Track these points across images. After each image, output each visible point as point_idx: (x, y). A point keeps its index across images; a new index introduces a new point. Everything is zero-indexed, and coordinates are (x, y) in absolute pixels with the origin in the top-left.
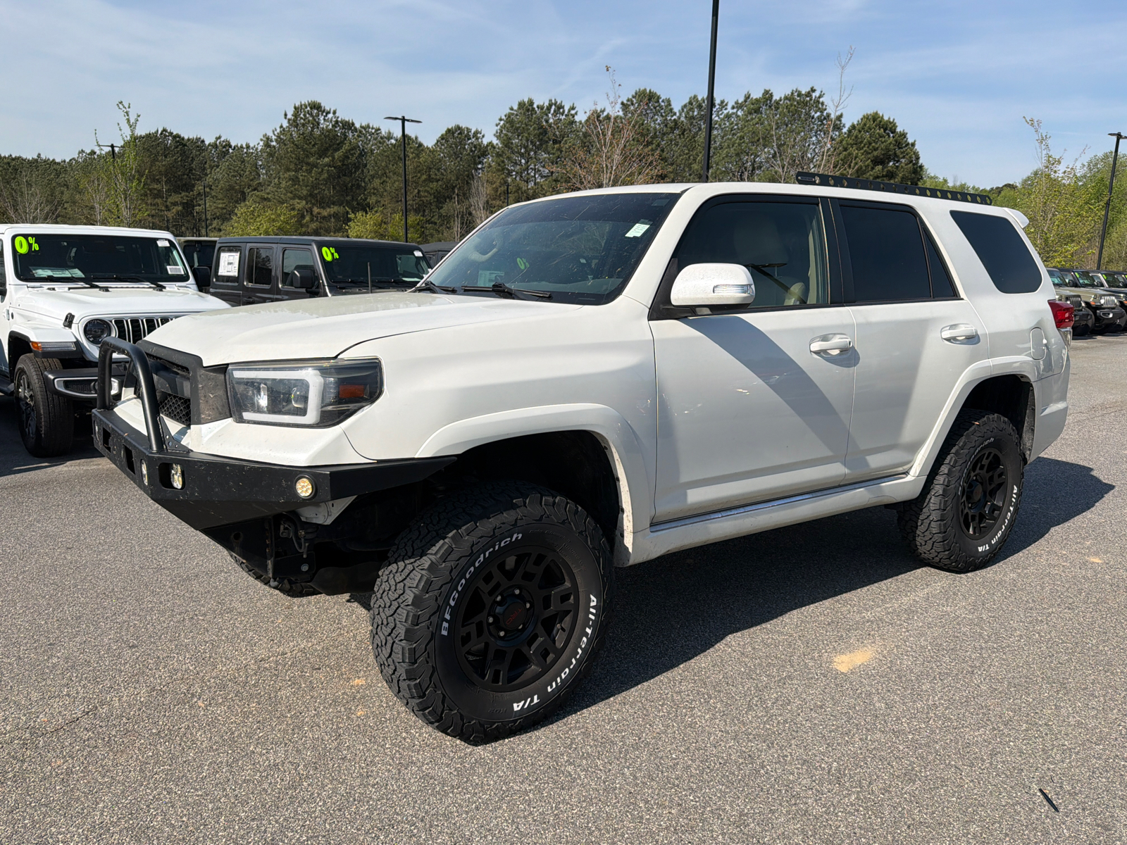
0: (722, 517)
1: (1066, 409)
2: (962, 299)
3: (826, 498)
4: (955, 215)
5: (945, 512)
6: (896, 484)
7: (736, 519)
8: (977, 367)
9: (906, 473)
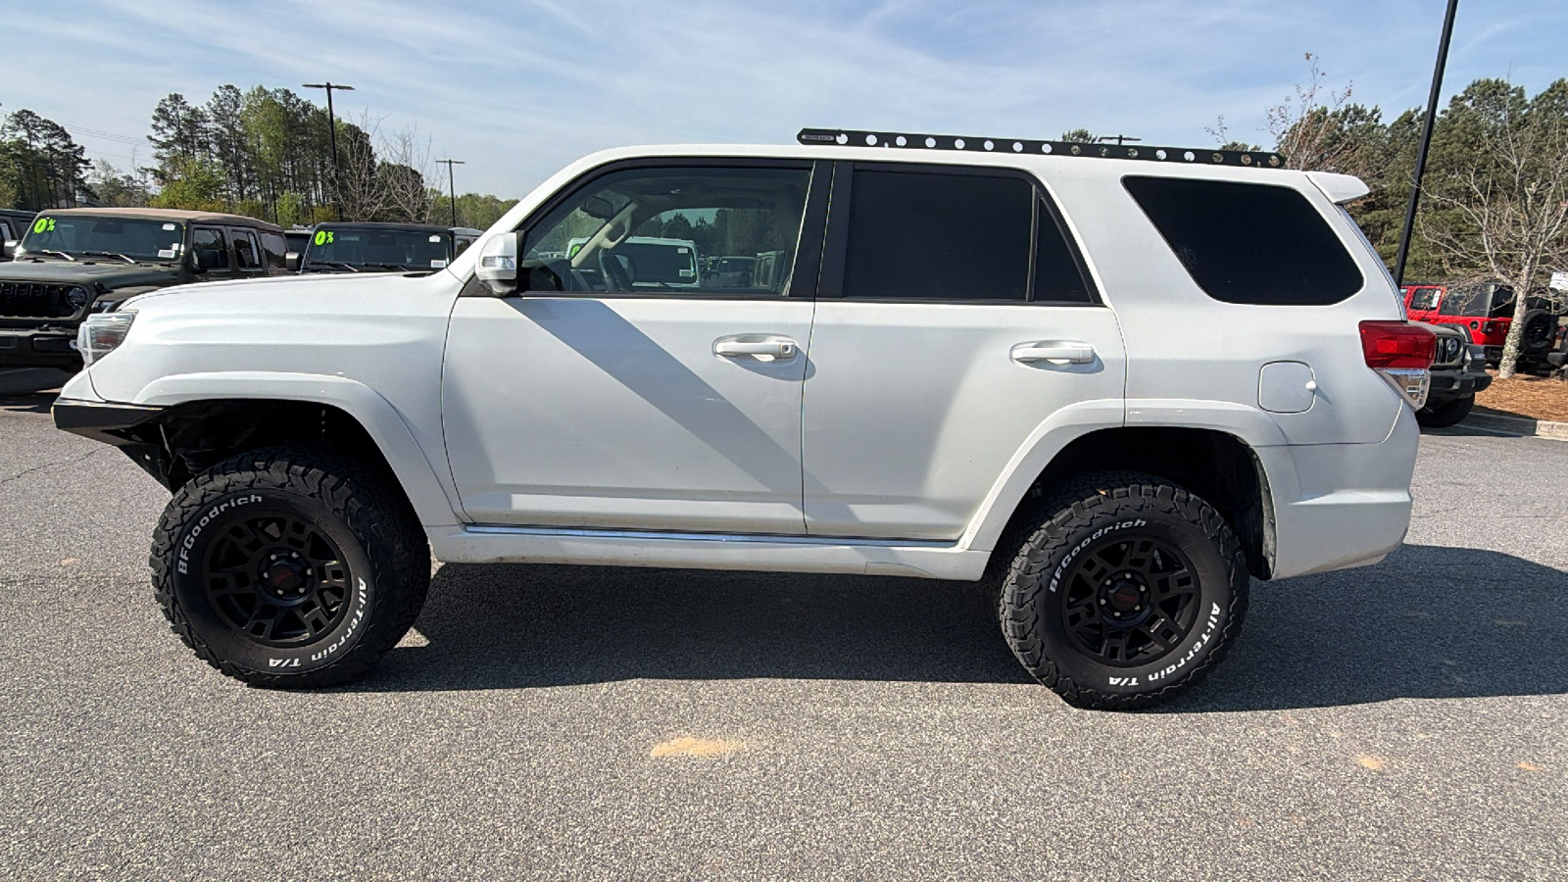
0: (584, 536)
1: (1408, 506)
2: (1105, 306)
3: (787, 547)
4: (1132, 183)
5: (1022, 609)
6: (926, 552)
7: (605, 543)
8: (1088, 407)
9: (955, 542)
